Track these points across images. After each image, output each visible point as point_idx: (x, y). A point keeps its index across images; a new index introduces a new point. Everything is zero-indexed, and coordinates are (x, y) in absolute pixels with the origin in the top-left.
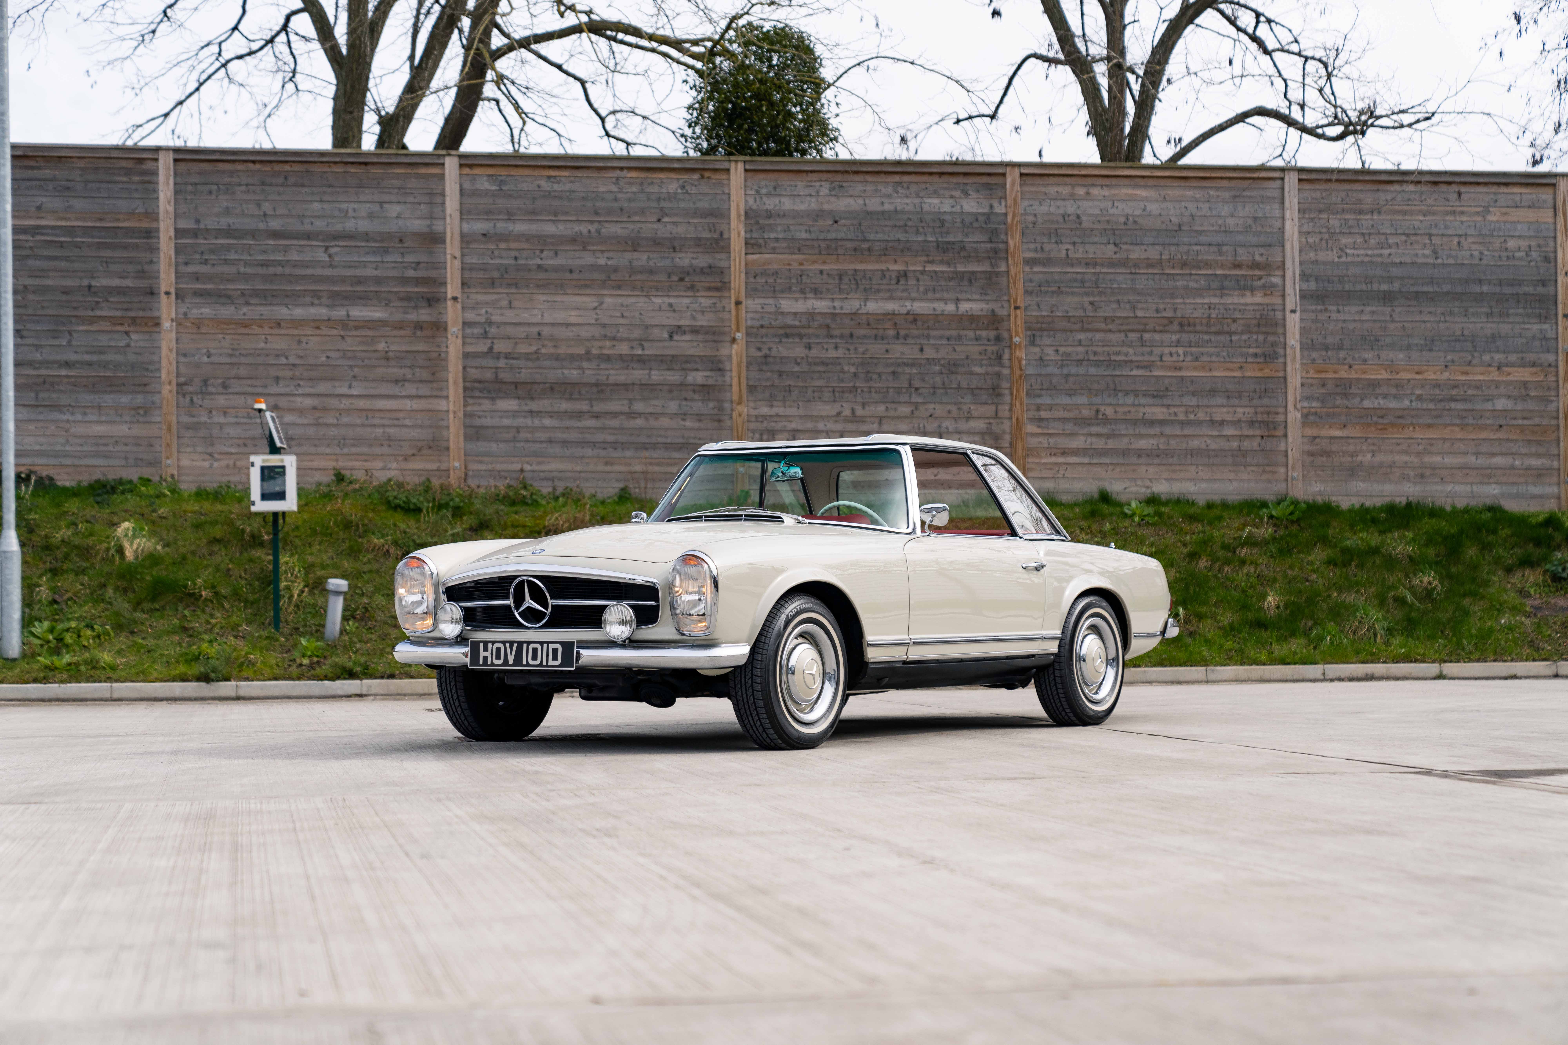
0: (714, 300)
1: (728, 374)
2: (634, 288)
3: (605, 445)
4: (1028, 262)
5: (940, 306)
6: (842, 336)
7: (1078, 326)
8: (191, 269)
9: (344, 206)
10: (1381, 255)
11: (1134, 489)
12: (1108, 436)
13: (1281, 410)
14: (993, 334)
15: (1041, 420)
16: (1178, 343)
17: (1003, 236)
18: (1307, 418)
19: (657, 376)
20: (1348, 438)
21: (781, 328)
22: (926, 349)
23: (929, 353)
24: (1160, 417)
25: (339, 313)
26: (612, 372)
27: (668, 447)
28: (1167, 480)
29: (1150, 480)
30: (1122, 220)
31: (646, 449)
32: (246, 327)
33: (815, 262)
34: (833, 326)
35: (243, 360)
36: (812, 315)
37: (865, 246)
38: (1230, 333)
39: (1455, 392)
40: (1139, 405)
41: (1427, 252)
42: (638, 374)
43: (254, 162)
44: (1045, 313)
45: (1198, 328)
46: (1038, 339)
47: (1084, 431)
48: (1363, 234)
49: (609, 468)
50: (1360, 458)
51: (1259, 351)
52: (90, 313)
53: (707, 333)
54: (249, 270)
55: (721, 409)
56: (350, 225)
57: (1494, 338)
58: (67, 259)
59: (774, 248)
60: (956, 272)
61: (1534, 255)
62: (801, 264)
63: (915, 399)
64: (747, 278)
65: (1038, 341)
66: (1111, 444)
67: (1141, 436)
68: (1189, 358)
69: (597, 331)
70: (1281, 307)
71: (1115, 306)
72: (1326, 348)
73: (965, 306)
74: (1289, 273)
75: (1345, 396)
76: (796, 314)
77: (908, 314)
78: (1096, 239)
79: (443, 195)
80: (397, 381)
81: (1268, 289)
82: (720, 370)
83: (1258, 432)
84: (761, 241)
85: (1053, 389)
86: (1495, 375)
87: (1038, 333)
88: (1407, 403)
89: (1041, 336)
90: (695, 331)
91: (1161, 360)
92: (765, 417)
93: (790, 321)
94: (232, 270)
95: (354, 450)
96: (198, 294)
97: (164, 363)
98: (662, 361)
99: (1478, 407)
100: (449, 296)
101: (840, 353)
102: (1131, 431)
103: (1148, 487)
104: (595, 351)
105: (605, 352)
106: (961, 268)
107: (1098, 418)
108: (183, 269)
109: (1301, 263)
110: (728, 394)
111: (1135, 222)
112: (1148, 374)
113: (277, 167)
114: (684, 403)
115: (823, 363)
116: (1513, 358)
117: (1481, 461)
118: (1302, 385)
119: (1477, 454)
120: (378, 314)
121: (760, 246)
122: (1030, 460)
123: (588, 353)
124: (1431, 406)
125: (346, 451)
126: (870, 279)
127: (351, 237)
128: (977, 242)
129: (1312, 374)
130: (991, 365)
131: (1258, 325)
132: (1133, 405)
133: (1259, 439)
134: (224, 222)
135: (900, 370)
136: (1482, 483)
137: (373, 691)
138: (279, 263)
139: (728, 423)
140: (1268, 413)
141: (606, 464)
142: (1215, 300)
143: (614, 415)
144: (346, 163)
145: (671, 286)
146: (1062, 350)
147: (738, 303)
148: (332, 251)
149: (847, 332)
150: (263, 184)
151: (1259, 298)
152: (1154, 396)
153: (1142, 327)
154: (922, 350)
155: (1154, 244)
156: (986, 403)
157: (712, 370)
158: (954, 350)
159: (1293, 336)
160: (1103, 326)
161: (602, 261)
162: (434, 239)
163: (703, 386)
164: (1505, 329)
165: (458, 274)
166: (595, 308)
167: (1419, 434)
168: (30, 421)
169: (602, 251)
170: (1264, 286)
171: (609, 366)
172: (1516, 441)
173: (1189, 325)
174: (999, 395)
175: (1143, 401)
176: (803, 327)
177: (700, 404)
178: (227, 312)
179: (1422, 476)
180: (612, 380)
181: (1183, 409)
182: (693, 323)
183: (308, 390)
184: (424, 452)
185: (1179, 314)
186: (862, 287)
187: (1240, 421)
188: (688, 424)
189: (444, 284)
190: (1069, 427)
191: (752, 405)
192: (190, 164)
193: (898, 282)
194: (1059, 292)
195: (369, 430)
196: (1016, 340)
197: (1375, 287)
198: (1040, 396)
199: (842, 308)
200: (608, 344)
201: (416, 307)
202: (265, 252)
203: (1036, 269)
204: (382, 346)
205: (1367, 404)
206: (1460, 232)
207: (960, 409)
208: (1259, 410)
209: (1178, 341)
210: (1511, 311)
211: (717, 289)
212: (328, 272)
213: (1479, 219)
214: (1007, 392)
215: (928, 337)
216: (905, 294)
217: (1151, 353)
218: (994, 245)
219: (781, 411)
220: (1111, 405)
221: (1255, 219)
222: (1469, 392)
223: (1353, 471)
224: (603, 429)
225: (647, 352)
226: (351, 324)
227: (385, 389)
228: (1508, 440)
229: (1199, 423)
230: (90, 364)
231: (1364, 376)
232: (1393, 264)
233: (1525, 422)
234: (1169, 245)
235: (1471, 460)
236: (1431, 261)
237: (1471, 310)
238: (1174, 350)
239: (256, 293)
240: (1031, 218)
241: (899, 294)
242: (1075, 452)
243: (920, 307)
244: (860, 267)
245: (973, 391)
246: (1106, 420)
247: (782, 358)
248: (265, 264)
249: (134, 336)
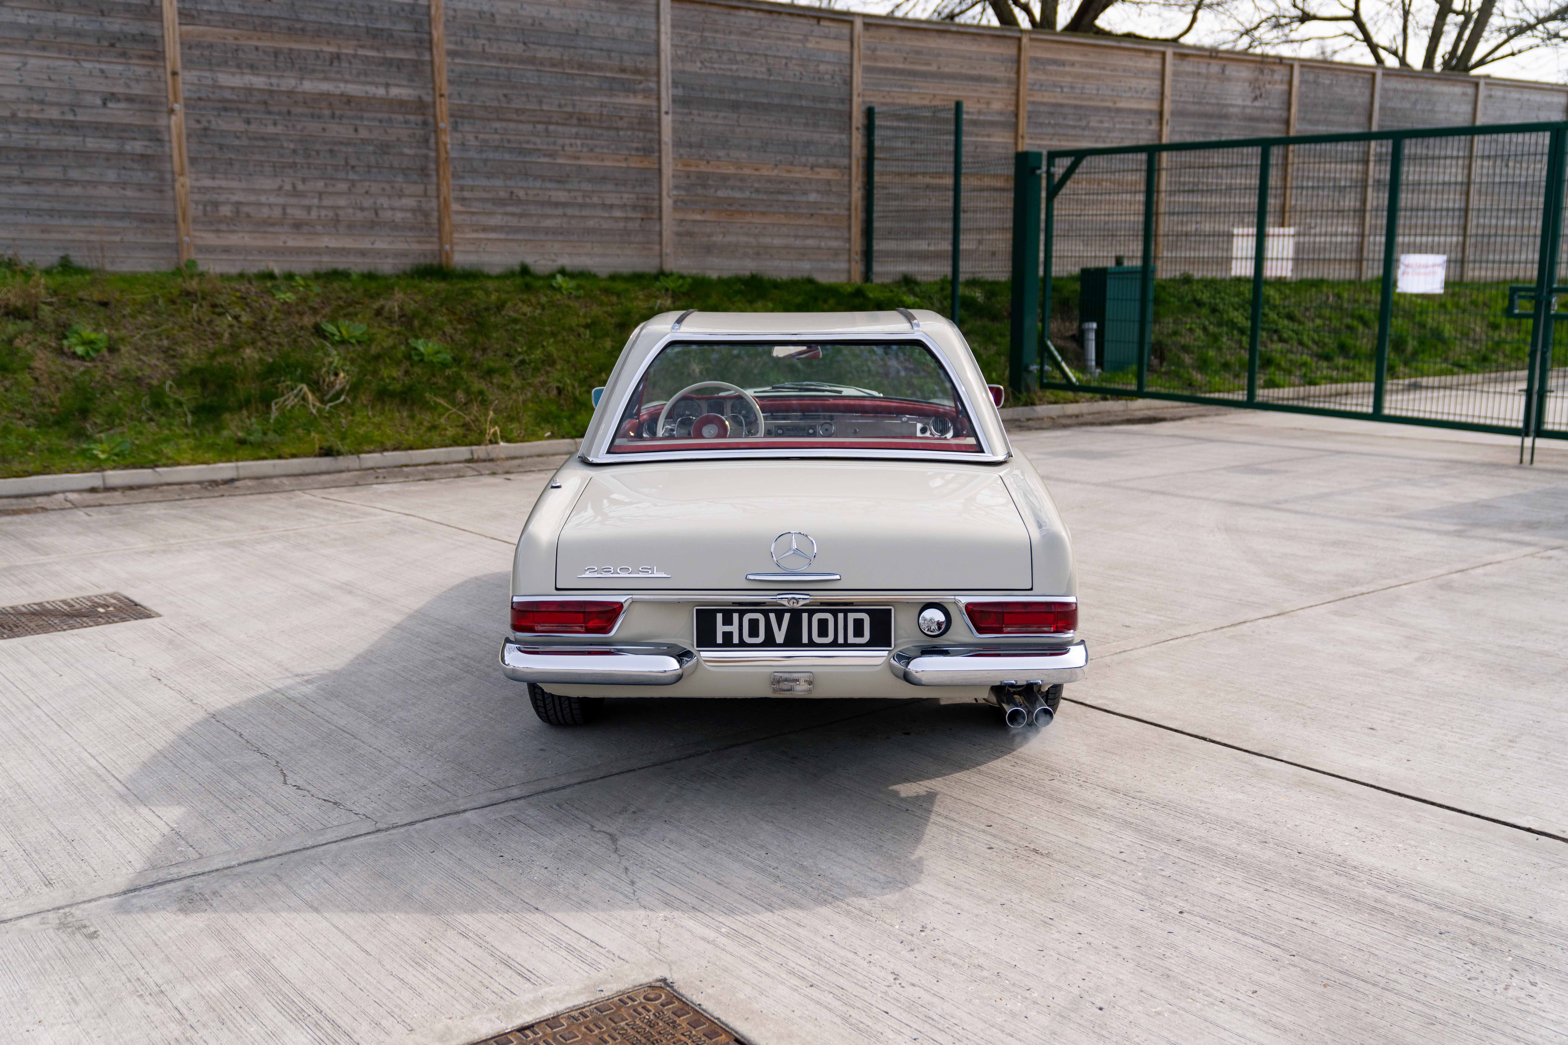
0: (148, 69)
1: (167, 144)
2: (60, 51)
3: (39, 212)
4: (452, 54)
5: (372, 90)
6: (280, 113)
7: (494, 116)
10: (731, 70)
11: (542, 262)
12: (521, 216)
13: (656, 197)
14: (420, 118)
15: (464, 199)
16: (577, 136)
17: (426, 27)
18: (679, 204)
19: (91, 143)
20: (705, 221)
21: (220, 101)
22: (360, 130)
23: (363, 134)
24: (563, 200)
26: (42, 137)
27: (109, 215)
28: (570, 254)
29: (556, 255)
30: (530, 21)
31: (85, 217)
33: (250, 38)
34: (271, 102)
36: (249, 90)
37: (299, 25)
38: (618, 129)
39: (782, 186)
40: (546, 189)
41: (764, 69)
42: (71, 141)
44: (465, 102)
45: (593, 123)
46: (460, 126)
47: (500, 210)
48: (718, 51)
49: (45, 236)
50: (714, 239)
51: (640, 145)
53: (142, 102)
55: (162, 179)
57: (809, 143)
59: (208, 21)
60: (385, 58)
61: (838, 78)
62: (236, 39)
63: (352, 176)
64: (182, 49)
65: (460, 127)
66: (524, 222)
67: (547, 216)
68: (585, 149)
69: (22, 94)
70: (655, 109)
71: (524, 99)
72: (690, 146)
73: (394, 92)
74: (663, 80)
75: (704, 186)
76: (233, 88)
77: (342, 95)
78: (508, 37)
81: (647, 93)
82: (159, 140)
83: (639, 215)
84: (195, 13)
85: (474, 171)
86: (808, 174)
87: (459, 120)
88: (747, 194)
89: (462, 123)
90: (130, 99)
91: (563, 150)
92: (207, 189)
93: (228, 95)
98: (97, 128)
99: (797, 199)
101: (279, 129)
102: (539, 212)
103: (554, 261)
104: (21, 115)
105: (33, 115)
106: (389, 55)
107: (512, 199)
109: (673, 72)
110: (168, 165)
111: (541, 24)
112: (552, 161)
114: (123, 172)
115: (263, 139)
116: (821, 161)
117: (798, 243)
118: (673, 176)
119: (796, 237)
121: (193, 17)
122: (456, 235)
123: (14, 115)
124: (765, 197)
126: (305, 59)
128: (404, 31)
129: (680, 167)
130: (420, 148)
131: (639, 123)
132: (541, 189)
133: (639, 221)
135: (336, 148)
136: (799, 260)
139: (171, 193)
140: (647, 199)
141: (43, 231)
142: (605, 100)
143: (48, 181)
145: (101, 52)
146: (481, 136)
147: (174, 74)
149: (284, 109)
151: (639, 100)
152: (558, 182)
153: (546, 120)
154: (356, 130)
155: (556, 46)
156: (415, 183)
157: (150, 140)
158: (386, 132)
159: (667, 135)
160: (515, 117)
161: (22, 20)
163: (142, 155)
164: (816, 137)
166: (18, 69)
167: (756, 220)
169: (23, 9)
170: (644, 90)
171: (39, 131)
172: (821, 227)
173: (585, 120)
174: (427, 175)
175: (549, 185)
176: (240, 102)
177: (139, 174)
179: (758, 254)
180: (43, 145)
181: (580, 194)
182: (127, 91)
185: (577, 110)
186: (297, 66)
187: (625, 205)
188: (129, 193)
190: (489, 207)
191: (194, 176)
193: (331, 64)
194: (477, 83)
196: (442, 125)
197: (726, 96)
198: (463, 178)
199: (278, 85)
200: (36, 107)
203: (458, 60)
205: (720, 194)
206: (787, 55)
207: (392, 187)
208: (641, 196)
209: (577, 134)
210: (821, 123)
211: (151, 58)
213: (800, 45)
214: (434, 173)
215: (362, 118)
216: (339, 76)
217: (555, 143)
218: (419, 35)
219: (224, 183)
220: (522, 188)
221: (637, 30)
222: (792, 187)
223: (709, 249)
224: (37, 196)
225: (79, 118)
228: (817, 226)
229: (594, 206)
231: (717, 171)
232: (739, 78)
233: (829, 212)
234: (569, 47)
235: (791, 241)
236: (765, 77)
237: (794, 120)
238: (573, 141)
240: (451, 13)
241: (333, 75)
242: (494, 229)
243: (353, 89)
244: (295, 46)
245: (404, 171)
246: (519, 202)
247: (222, 131)
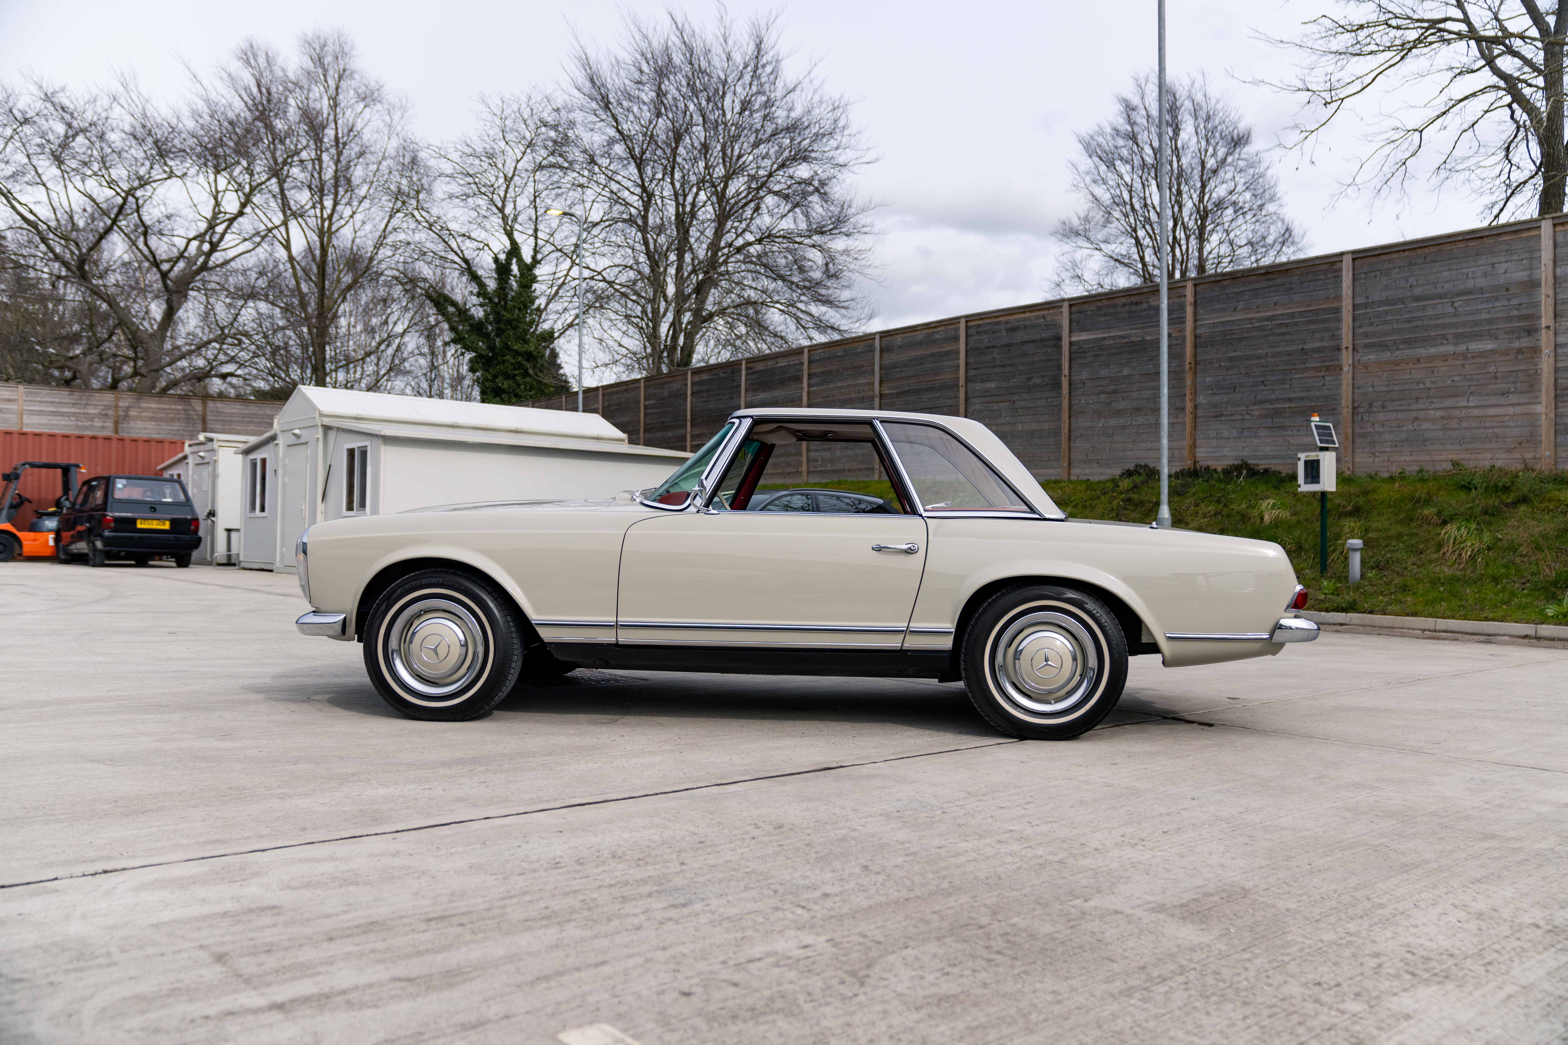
8: (1362, 330)
9: (1465, 271)
25: (1462, 348)
32: (1397, 365)
35: (1395, 388)
43: (1404, 251)
52: (1302, 366)
54: (1400, 326)
56: (1470, 284)
58: (1289, 333)
79: (1540, 250)
80: (1503, 394)
94: (1389, 327)
95: (1470, 446)
96: (1366, 346)
97: (1344, 395)
100: (1543, 326)
108: (1358, 331)
113: (1419, 252)
120: (1489, 345)
125: (1465, 446)
127: (1470, 292)
134: (1384, 295)
137: (1354, 622)
138: (1420, 318)
144: (1468, 240)
148: (1456, 304)
150: (1410, 265)
162: (1533, 285)
165: (1551, 309)
168: (1268, 437)
178: (1386, 356)
183: (1438, 405)
184: (1524, 445)
189: (1540, 317)
192: (1363, 260)
195: (1482, 431)
201: (1519, 338)
202: (1410, 312)
204: (1492, 369)
212: (1453, 320)
226: (1469, 355)
227: (1493, 400)
230: (1302, 399)
239: (1404, 341)
248: (1409, 321)
249: (1327, 378)
